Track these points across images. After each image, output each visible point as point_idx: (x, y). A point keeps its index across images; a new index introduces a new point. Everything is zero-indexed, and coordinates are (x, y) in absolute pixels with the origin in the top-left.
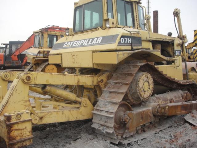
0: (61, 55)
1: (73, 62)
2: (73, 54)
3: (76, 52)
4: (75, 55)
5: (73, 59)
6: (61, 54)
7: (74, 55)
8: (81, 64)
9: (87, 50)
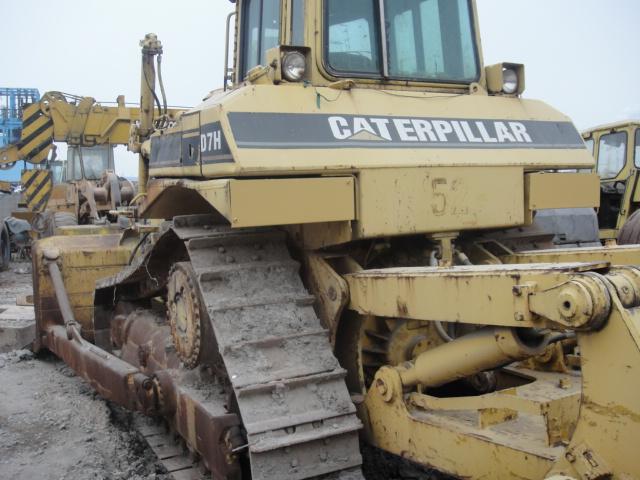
0: (351, 179)
1: (435, 211)
2: (437, 174)
3: (454, 166)
4: (449, 181)
5: (438, 195)
6: (355, 174)
7: (440, 181)
8: (475, 214)
9: (505, 161)
